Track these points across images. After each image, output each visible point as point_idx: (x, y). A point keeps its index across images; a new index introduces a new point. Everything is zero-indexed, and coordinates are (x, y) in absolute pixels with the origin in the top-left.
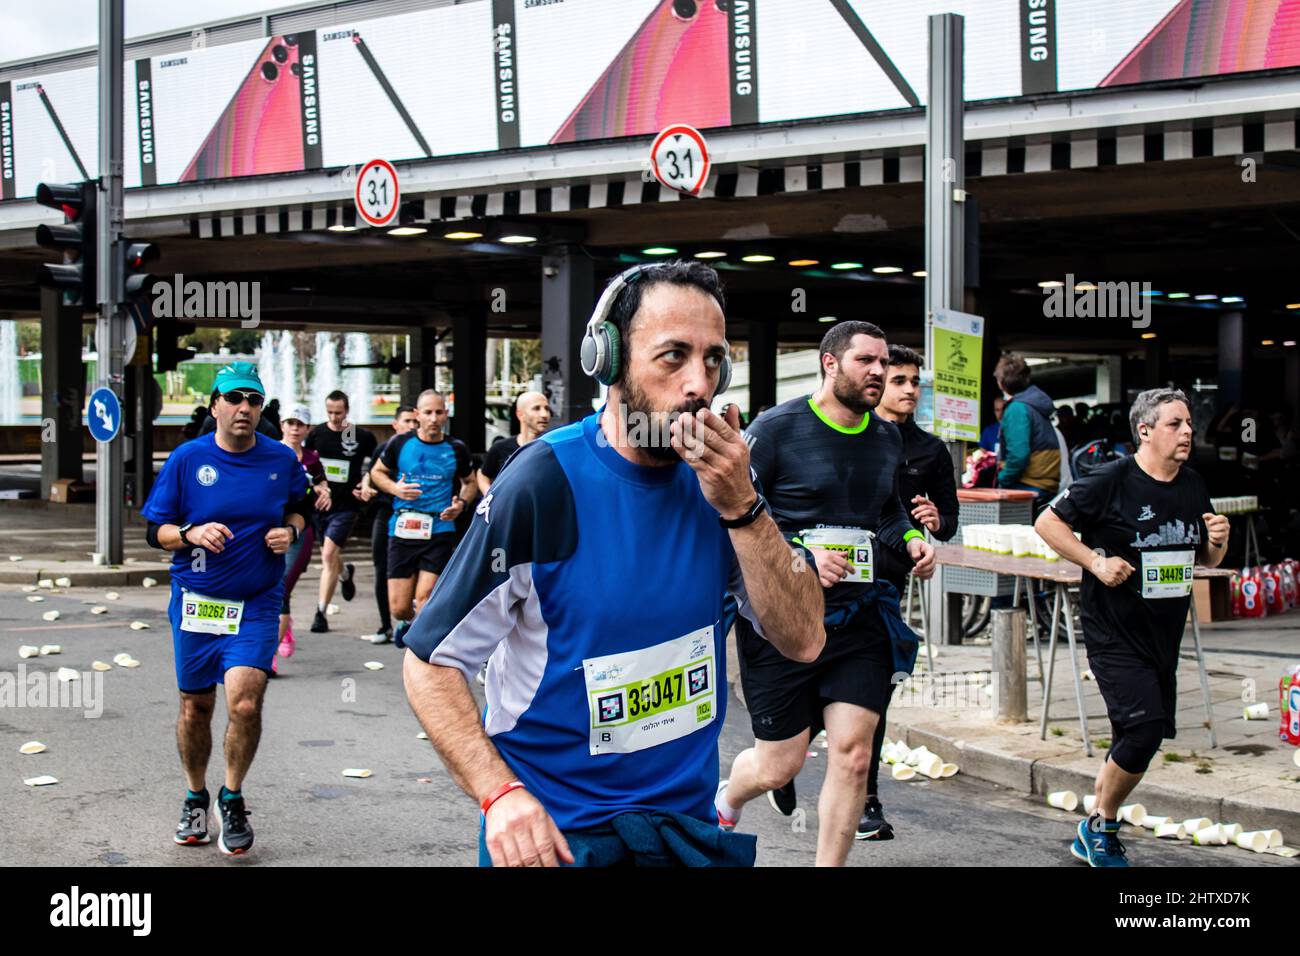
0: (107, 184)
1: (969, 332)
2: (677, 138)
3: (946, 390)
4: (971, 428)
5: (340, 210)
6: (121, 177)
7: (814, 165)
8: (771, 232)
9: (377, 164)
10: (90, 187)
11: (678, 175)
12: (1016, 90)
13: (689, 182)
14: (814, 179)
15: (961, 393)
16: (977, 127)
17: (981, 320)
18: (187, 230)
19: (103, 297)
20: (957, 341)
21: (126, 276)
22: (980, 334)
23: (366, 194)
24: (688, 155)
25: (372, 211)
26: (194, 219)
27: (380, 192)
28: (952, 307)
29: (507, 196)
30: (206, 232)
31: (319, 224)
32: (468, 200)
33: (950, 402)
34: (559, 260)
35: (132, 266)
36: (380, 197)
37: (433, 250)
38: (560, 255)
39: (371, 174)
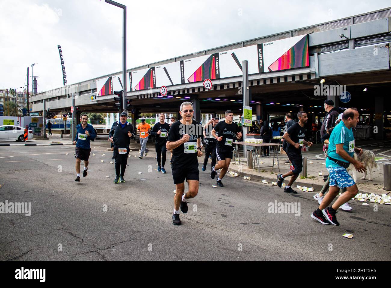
0: (124, 91)
1: (250, 109)
2: (207, 81)
3: (246, 118)
4: (250, 124)
5: (159, 94)
6: (126, 90)
7: (228, 84)
8: (226, 95)
9: (163, 86)
10: (121, 91)
11: (207, 86)
12: (258, 72)
13: (209, 88)
14: (228, 87)
15: (249, 119)
16: (250, 78)
17: (252, 107)
18: (137, 98)
19: (124, 108)
20: (248, 111)
21: (127, 105)
22: (252, 110)
23: (162, 91)
24: (209, 83)
25: (163, 94)
26: (138, 96)
27: (164, 91)
28: (247, 106)
29: (183, 91)
30: (140, 98)
31: (156, 96)
32: (177, 91)
33: (247, 120)
34: (194, 101)
35: (128, 103)
36: (164, 92)
37: (174, 100)
38: (194, 100)
39: (163, 88)
